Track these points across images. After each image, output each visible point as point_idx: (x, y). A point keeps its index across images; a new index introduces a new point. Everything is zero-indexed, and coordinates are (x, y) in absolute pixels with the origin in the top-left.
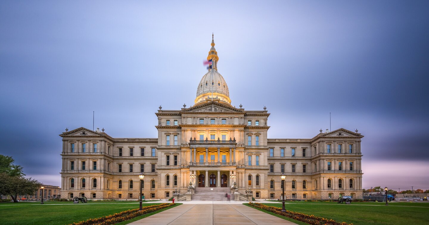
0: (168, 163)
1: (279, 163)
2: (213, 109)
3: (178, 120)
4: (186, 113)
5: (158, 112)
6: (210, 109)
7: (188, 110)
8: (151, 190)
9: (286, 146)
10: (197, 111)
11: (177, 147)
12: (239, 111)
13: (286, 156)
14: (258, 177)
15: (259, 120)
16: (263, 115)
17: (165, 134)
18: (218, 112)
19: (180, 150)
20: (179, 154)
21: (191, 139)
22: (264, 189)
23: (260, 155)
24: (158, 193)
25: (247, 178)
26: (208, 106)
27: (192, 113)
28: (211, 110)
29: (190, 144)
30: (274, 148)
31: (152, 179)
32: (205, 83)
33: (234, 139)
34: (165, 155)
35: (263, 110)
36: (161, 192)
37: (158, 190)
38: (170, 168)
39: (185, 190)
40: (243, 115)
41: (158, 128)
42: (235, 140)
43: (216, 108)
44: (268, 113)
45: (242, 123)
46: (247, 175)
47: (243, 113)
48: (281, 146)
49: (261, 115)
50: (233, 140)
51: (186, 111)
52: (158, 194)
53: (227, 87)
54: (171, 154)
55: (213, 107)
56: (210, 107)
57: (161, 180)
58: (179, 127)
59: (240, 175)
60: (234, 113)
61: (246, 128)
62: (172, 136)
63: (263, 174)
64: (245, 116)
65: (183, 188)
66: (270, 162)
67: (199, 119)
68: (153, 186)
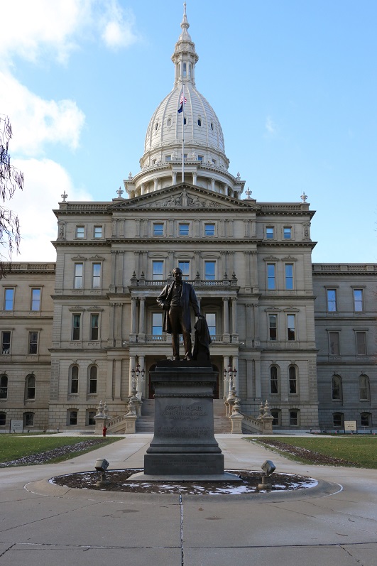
0: (76, 335)
1: (351, 328)
2: (185, 200)
3: (103, 224)
4: (123, 211)
5: (58, 208)
6: (178, 200)
7: (128, 203)
8: (25, 402)
9: (367, 284)
10: (148, 206)
11: (100, 293)
12: (245, 205)
13: (368, 309)
14: (292, 369)
15: (292, 225)
16: (299, 215)
17: (73, 259)
18: (196, 207)
19: (107, 301)
20: (103, 311)
21: (134, 275)
22: (308, 403)
23: (296, 314)
24: (51, 413)
25: (268, 373)
26: (173, 194)
27: (136, 210)
28: (181, 202)
29: (131, 289)
30: (338, 287)
31: (28, 373)
32: (166, 119)
33: (234, 276)
34: (71, 313)
35: (302, 201)
36: (58, 410)
37: (51, 406)
38: (81, 348)
39: (116, 406)
40: (254, 215)
41: (56, 244)
42: (235, 279)
43: (192, 197)
44: (311, 209)
45: (252, 233)
46: (268, 364)
47: (254, 210)
48: (353, 284)
49: (295, 214)
50: (230, 278)
51: (124, 205)
53: (219, 125)
54: (84, 311)
55: (184, 195)
56: (178, 196)
57: (58, 379)
58: (108, 243)
59: (250, 364)
60: (232, 211)
61: (260, 244)
62: (89, 264)
63: (305, 364)
64: (257, 215)
65: (110, 401)
66: (328, 327)
67: (152, 224)
68: (31, 393)
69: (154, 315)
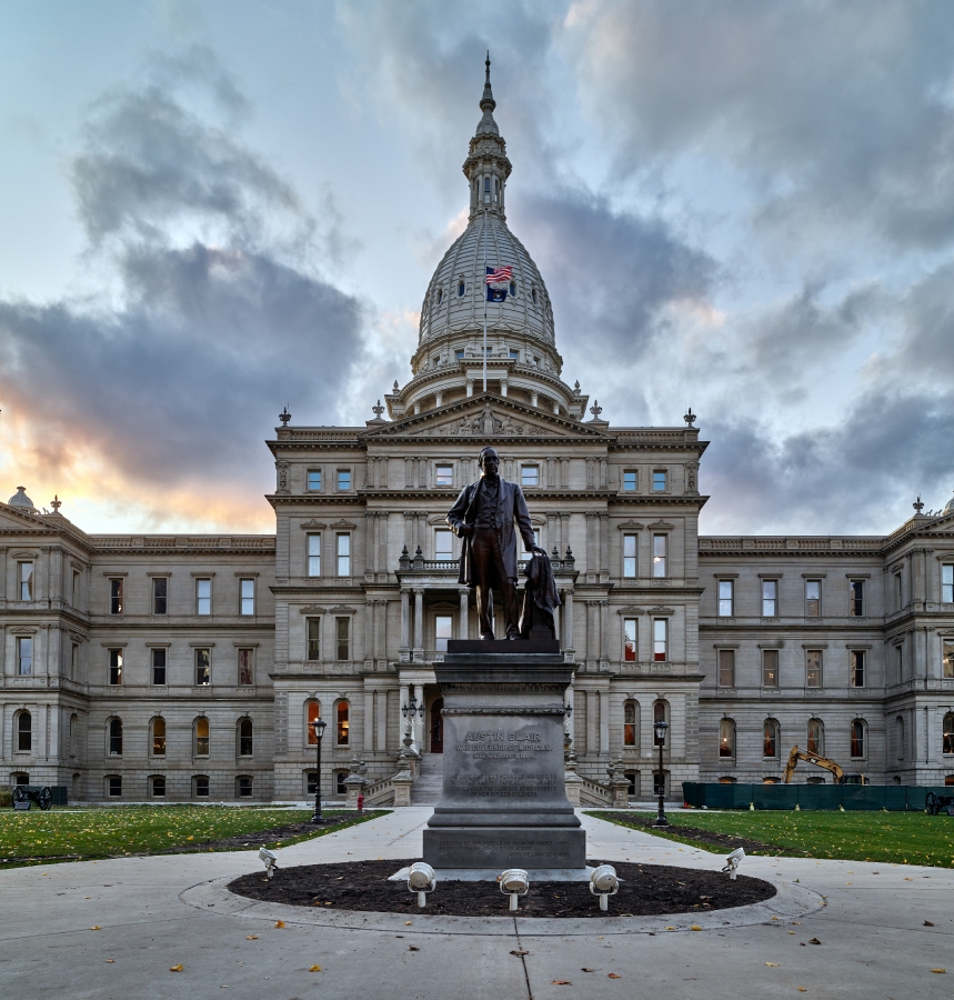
0: (313, 653)
1: (756, 643)
2: (489, 423)
3: (352, 467)
4: (385, 442)
5: (274, 437)
6: (477, 422)
7: (393, 429)
8: (237, 759)
9: (785, 570)
10: (425, 434)
11: (350, 584)
12: (590, 432)
13: (782, 613)
14: (661, 706)
15: (668, 467)
16: (681, 449)
17: (304, 527)
18: (508, 435)
19: (361, 597)
20: (354, 612)
21: (405, 552)
22: (682, 761)
23: (670, 618)
24: (276, 776)
25: (621, 712)
26: (470, 412)
27: (406, 442)
28: (478, 427)
29: (399, 575)
30: (737, 576)
31: (240, 715)
32: (456, 285)
33: (569, 553)
34: (304, 617)
35: (684, 424)
36: (288, 771)
37: (277, 765)
38: (321, 672)
39: (379, 764)
40: (605, 449)
41: (274, 501)
42: (570, 560)
43: (501, 418)
44: (701, 437)
45: (598, 483)
46: (622, 698)
47: (605, 441)
48: (763, 571)
49: (673, 449)
50: (563, 556)
51: (385, 432)
52: (277, 782)
54: (324, 612)
55: (488, 415)
56: (476, 416)
57: (286, 721)
58: (361, 500)
59: (592, 700)
60: (568, 442)
61: (614, 500)
62: (329, 534)
63: (681, 698)
64: (611, 450)
65: (370, 757)
66: (718, 642)
67: (433, 465)
68: (246, 746)
69: (438, 619)
